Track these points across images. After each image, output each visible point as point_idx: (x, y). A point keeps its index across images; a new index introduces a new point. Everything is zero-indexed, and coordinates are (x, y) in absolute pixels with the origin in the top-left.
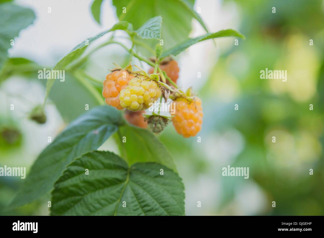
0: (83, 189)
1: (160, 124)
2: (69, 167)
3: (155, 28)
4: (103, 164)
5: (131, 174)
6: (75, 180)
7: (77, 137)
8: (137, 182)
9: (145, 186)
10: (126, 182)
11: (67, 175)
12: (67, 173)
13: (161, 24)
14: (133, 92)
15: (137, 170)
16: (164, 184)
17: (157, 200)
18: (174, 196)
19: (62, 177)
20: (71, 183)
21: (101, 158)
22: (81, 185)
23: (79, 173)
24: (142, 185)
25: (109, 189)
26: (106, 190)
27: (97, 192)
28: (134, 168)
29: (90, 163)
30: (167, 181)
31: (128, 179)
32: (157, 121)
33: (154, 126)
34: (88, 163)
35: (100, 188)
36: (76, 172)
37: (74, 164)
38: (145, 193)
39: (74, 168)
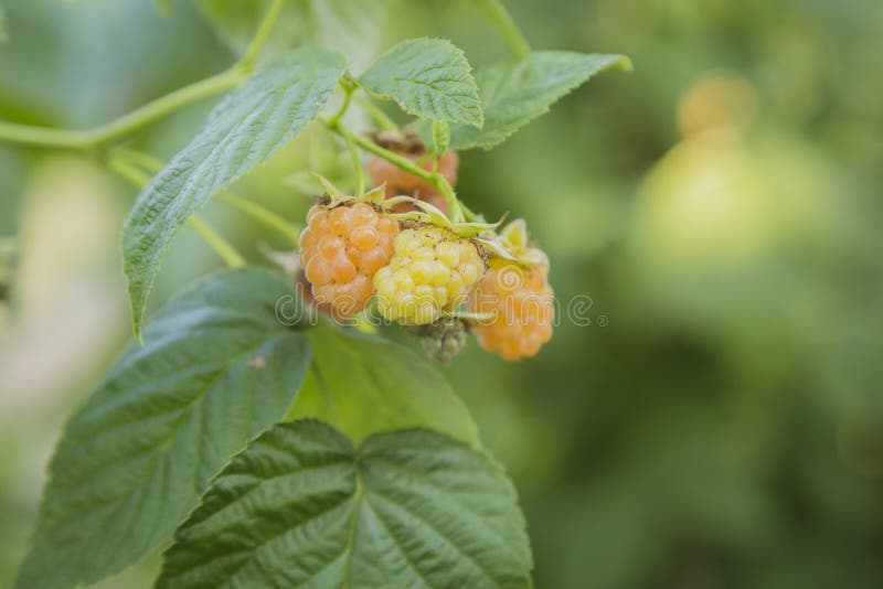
0: (255, 533)
1: (456, 337)
2: (218, 481)
3: (454, 87)
4: (299, 455)
5: (363, 467)
6: (233, 514)
7: (199, 378)
8: (387, 492)
9: (412, 503)
10: (357, 496)
11: (211, 504)
12: (213, 498)
13: (468, 75)
14: (419, 279)
15: (379, 455)
16: (458, 488)
17: (450, 536)
18: (492, 520)
19: (200, 509)
20: (225, 524)
21: (292, 439)
22: (251, 522)
23: (241, 491)
24: (403, 498)
25: (320, 520)
26: (311, 526)
27: (289, 536)
28: (368, 450)
29: (270, 459)
30: (463, 477)
31: (359, 486)
32: (449, 331)
33: (439, 344)
34: (266, 464)
35: (295, 523)
36: (234, 492)
37: (230, 470)
38: (417, 522)
39: (229, 483)
